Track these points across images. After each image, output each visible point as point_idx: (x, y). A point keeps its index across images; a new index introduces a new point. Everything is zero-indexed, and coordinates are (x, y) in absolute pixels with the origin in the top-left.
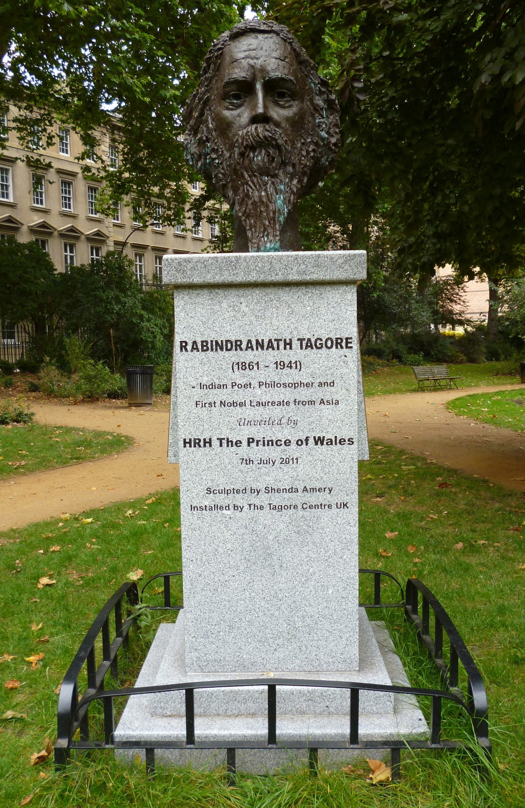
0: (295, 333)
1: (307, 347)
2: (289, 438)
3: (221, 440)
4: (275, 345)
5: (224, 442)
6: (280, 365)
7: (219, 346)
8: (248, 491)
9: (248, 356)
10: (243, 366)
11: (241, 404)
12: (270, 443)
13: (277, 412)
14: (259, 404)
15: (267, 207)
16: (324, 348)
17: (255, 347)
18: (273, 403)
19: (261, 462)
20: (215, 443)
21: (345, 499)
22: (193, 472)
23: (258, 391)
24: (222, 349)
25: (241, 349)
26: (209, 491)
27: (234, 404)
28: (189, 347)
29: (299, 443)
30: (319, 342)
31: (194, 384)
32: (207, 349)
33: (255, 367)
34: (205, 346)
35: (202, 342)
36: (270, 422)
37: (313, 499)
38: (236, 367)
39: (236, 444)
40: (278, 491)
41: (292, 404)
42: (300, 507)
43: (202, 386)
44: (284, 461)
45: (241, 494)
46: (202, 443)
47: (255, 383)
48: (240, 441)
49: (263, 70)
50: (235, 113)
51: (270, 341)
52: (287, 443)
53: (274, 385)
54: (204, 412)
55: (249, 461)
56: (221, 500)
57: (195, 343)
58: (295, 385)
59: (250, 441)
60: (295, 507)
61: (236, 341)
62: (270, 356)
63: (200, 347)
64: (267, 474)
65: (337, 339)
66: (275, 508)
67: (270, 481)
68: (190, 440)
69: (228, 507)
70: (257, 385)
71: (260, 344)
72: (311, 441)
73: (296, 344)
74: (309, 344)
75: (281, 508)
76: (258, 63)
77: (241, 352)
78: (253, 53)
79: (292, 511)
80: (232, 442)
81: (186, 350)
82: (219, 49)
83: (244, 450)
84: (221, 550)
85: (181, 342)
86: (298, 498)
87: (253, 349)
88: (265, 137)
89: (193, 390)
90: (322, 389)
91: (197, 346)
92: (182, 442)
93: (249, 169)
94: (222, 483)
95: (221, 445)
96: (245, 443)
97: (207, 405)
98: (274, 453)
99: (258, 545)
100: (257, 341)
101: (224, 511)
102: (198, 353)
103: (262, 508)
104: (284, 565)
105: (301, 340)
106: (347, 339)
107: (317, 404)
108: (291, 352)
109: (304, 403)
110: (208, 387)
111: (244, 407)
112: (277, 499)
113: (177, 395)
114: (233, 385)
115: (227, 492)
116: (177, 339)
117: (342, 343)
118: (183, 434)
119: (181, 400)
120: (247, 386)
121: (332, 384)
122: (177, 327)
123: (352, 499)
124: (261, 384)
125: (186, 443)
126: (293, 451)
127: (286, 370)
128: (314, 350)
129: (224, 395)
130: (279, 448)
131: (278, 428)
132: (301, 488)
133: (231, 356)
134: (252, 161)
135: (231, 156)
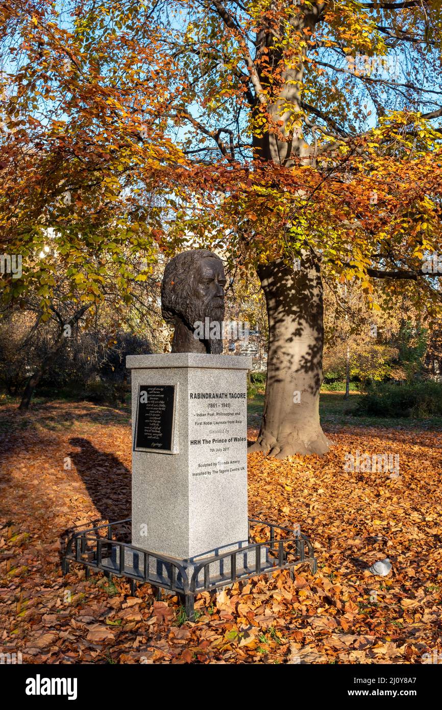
0: (228, 391)
1: (232, 397)
2: (226, 439)
3: (203, 440)
4: (222, 397)
5: (205, 441)
6: (224, 405)
7: (204, 396)
8: (213, 464)
9: (213, 401)
10: (212, 406)
11: (211, 423)
12: (220, 441)
13: (222, 426)
14: (217, 423)
16: (237, 398)
17: (215, 397)
18: (221, 423)
20: (202, 442)
22: (194, 457)
23: (216, 417)
24: (205, 398)
26: (199, 466)
27: (208, 423)
28: (193, 396)
29: (230, 441)
30: (235, 395)
31: (195, 414)
32: (200, 398)
33: (216, 406)
34: (199, 396)
35: (198, 394)
36: (220, 432)
37: (234, 466)
38: (209, 406)
39: (209, 442)
40: (223, 463)
41: (227, 423)
42: (229, 470)
43: (198, 415)
44: (225, 450)
45: (210, 466)
46: (197, 442)
47: (215, 413)
49: (218, 275)
50: (206, 291)
51: (220, 394)
52: (226, 441)
53: (221, 414)
54: (198, 427)
55: (213, 450)
56: (204, 469)
57: (195, 394)
58: (228, 414)
59: (214, 440)
61: (209, 394)
62: (220, 401)
64: (219, 456)
67: (220, 459)
69: (206, 473)
71: (217, 396)
72: (233, 439)
73: (229, 396)
75: (222, 472)
76: (217, 272)
77: (211, 399)
79: (227, 473)
80: (207, 441)
81: (192, 398)
83: (211, 445)
85: (191, 394)
86: (229, 467)
89: (195, 417)
90: (236, 416)
91: (196, 396)
92: (190, 442)
94: (204, 461)
95: (204, 443)
96: (212, 442)
97: (199, 424)
98: (221, 446)
99: (216, 490)
100: (216, 394)
101: (204, 475)
102: (197, 399)
103: (217, 472)
105: (230, 394)
106: (244, 394)
107: (235, 423)
108: (227, 400)
109: (231, 422)
110: (200, 415)
111: (212, 425)
112: (222, 468)
113: (187, 419)
114: (208, 414)
115: (205, 465)
116: (189, 392)
117: (242, 395)
118: (190, 438)
119: (190, 422)
120: (213, 415)
121: (239, 414)
122: (189, 387)
123: (246, 465)
124: (217, 414)
125: (192, 442)
126: (227, 444)
127: (225, 408)
128: (234, 399)
129: (205, 419)
130: (223, 444)
131: (223, 434)
132: (230, 462)
133: (208, 401)
134: (216, 314)
135: (205, 310)
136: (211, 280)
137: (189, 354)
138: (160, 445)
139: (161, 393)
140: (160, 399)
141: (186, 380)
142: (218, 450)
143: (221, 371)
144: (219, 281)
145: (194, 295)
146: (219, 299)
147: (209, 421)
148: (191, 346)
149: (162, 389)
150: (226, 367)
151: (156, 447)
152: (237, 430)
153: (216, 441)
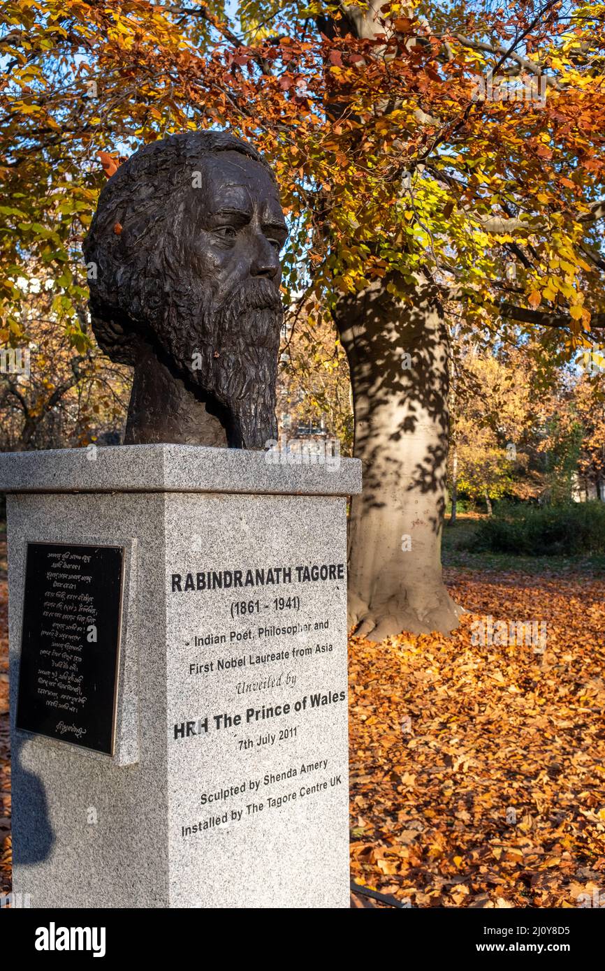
0: (294, 560)
1: (305, 578)
2: (288, 702)
3: (217, 718)
4: (275, 578)
5: (222, 720)
6: (281, 603)
7: (217, 580)
8: (247, 786)
9: (248, 593)
10: (245, 608)
11: (241, 663)
12: (271, 712)
13: (277, 668)
14: (259, 660)
16: (320, 579)
17: (255, 580)
18: (273, 657)
20: (212, 724)
21: (339, 772)
22: (186, 775)
23: (258, 642)
24: (220, 585)
25: (241, 584)
26: (204, 799)
27: (233, 663)
28: (183, 584)
29: (297, 707)
30: (315, 571)
31: (188, 638)
32: (203, 588)
33: (255, 608)
34: (202, 582)
35: (199, 575)
36: (269, 684)
37: (310, 779)
38: (235, 610)
39: (235, 720)
40: (278, 778)
41: (291, 656)
42: (298, 794)
43: (198, 641)
44: (284, 735)
45: (240, 794)
46: (196, 729)
47: (254, 630)
48: (239, 716)
51: (270, 571)
52: (286, 709)
53: (274, 631)
54: (198, 680)
55: (246, 744)
56: (219, 808)
58: (293, 630)
59: (250, 713)
60: (294, 796)
61: (236, 572)
62: (269, 593)
63: (195, 583)
64: (267, 757)
65: (331, 566)
67: (270, 767)
68: (183, 725)
69: (225, 818)
70: (257, 633)
71: (260, 576)
72: (308, 702)
73: (294, 573)
74: (306, 575)
75: (276, 803)
76: (260, 199)
77: (241, 589)
79: (290, 803)
80: (230, 718)
81: (179, 589)
83: (244, 730)
84: (217, 885)
85: (174, 576)
86: (295, 783)
87: (253, 585)
88: (275, 298)
89: (188, 648)
90: (318, 631)
91: (192, 582)
92: (173, 731)
93: (248, 335)
94: (221, 782)
95: (218, 727)
96: (244, 718)
97: (203, 669)
98: (273, 725)
99: (257, 862)
100: (257, 571)
101: (222, 825)
102: (193, 592)
103: (261, 807)
104: (283, 882)
105: (299, 569)
106: (339, 566)
107: (314, 652)
108: (291, 587)
109: (301, 653)
110: (204, 642)
111: (243, 667)
112: (276, 790)
113: (163, 657)
114: (233, 635)
115: (223, 794)
116: (169, 571)
117: (332, 571)
118: (174, 718)
119: (172, 664)
120: (247, 635)
121: (326, 625)
122: (169, 554)
123: (344, 770)
124: (261, 631)
125: (178, 731)
126: (292, 719)
127: (286, 611)
128: (312, 583)
129: (221, 652)
130: (278, 719)
131: (277, 689)
132: (299, 769)
133: (231, 595)
134: (255, 326)
135: (220, 311)
136: (241, 221)
137: (167, 447)
138: (79, 732)
139: (85, 569)
140: (82, 588)
141: (159, 531)
142: (262, 741)
143: (271, 501)
144: (265, 228)
145: (185, 267)
146: (266, 281)
147: (236, 655)
148: (182, 427)
149: (87, 558)
150: (288, 488)
151: (69, 738)
152: (321, 673)
153: (258, 712)
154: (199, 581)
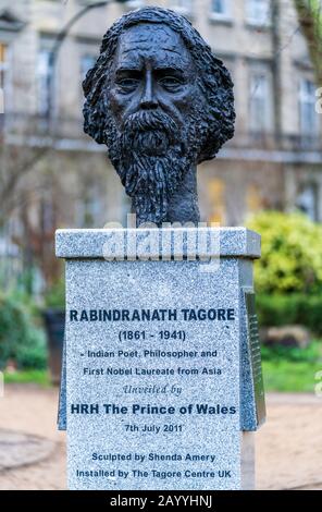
0: (180, 304)
1: (191, 317)
2: (173, 406)
3: (107, 406)
4: (160, 316)
5: (111, 408)
6: (165, 335)
7: (107, 315)
8: (133, 457)
9: (135, 326)
10: (130, 335)
11: (128, 372)
12: (154, 410)
13: (162, 380)
14: (144, 372)
15: (155, 185)
16: (207, 320)
17: (141, 317)
18: (158, 372)
19: (146, 428)
20: (102, 409)
21: (227, 467)
22: (80, 437)
23: (144, 360)
24: (110, 319)
25: (128, 319)
26: (95, 456)
27: (120, 372)
28: (79, 317)
29: (183, 410)
30: (202, 313)
31: (83, 351)
32: (96, 318)
33: (141, 337)
34: (94, 316)
35: (92, 311)
36: (155, 390)
37: (196, 467)
38: (123, 336)
39: (122, 410)
40: (162, 458)
41: (176, 373)
42: (183, 475)
43: (90, 354)
44: (169, 429)
45: (126, 460)
46: (89, 409)
47: (140, 352)
48: (126, 408)
49: (152, 60)
50: (127, 97)
51: (156, 311)
52: (171, 410)
53: (158, 354)
54: (91, 379)
55: (134, 428)
56: (107, 465)
57: (84, 312)
58: (179, 355)
59: (135, 408)
60: (179, 474)
61: (123, 311)
62: (154, 327)
63: (89, 316)
64: (152, 441)
65: (219, 310)
66: (158, 475)
67: (154, 448)
68: (78, 406)
69: (113, 474)
70: (142, 353)
71: (146, 315)
72: (194, 409)
73: (180, 314)
74: (191, 315)
75: (164, 475)
76: (148, 54)
77: (128, 322)
78: (143, 45)
79: (176, 478)
80: (118, 408)
81: (76, 319)
82: (114, 35)
83: (129, 418)
85: (71, 311)
86: (181, 466)
87: (139, 319)
88: (152, 122)
89: (82, 357)
90: (205, 358)
91: (86, 315)
92: (70, 408)
93: (138, 150)
94: (108, 448)
95: (107, 412)
96: (130, 410)
97: (94, 372)
98: (159, 420)
100: (143, 311)
101: (109, 477)
102: (87, 322)
103: (146, 474)
105: (185, 311)
106: (229, 311)
107: (200, 374)
108: (176, 323)
109: (187, 372)
110: (96, 355)
111: (130, 375)
112: (161, 466)
114: (120, 353)
115: (113, 458)
116: (68, 308)
117: (224, 314)
118: (71, 400)
119: (70, 367)
120: (133, 354)
121: (215, 354)
122: (69, 297)
123: (234, 467)
124: (146, 353)
125: (75, 409)
126: (176, 418)
127: (171, 340)
128: (198, 321)
129: (111, 363)
130: (163, 416)
131: (162, 396)
132: (184, 456)
133: (119, 326)
135: (122, 137)
147: (124, 366)
152: (208, 390)
153: (143, 409)
154: (92, 316)
